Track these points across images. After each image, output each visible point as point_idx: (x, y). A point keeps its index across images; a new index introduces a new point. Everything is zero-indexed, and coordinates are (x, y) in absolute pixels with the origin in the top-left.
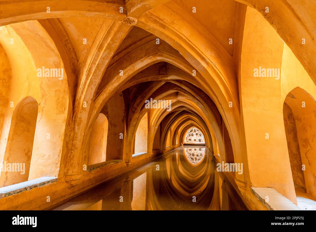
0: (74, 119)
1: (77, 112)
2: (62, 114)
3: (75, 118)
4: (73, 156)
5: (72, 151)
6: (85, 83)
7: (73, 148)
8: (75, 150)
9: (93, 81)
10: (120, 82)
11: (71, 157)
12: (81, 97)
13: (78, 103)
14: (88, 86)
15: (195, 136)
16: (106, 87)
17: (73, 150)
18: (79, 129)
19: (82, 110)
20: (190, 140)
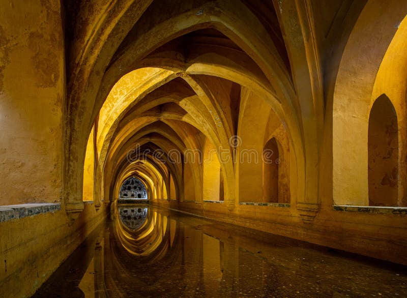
0: (70, 103)
1: (76, 88)
2: (52, 86)
3: (73, 100)
4: (73, 172)
5: (71, 163)
6: (103, 29)
7: (71, 158)
8: (75, 161)
9: (119, 28)
10: (148, 48)
11: (70, 173)
12: (87, 59)
13: (80, 70)
14: (109, 36)
15: (132, 190)
16: (124, 53)
17: (72, 161)
18: (80, 124)
19: (88, 86)
20: (126, 195)
